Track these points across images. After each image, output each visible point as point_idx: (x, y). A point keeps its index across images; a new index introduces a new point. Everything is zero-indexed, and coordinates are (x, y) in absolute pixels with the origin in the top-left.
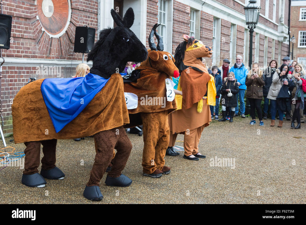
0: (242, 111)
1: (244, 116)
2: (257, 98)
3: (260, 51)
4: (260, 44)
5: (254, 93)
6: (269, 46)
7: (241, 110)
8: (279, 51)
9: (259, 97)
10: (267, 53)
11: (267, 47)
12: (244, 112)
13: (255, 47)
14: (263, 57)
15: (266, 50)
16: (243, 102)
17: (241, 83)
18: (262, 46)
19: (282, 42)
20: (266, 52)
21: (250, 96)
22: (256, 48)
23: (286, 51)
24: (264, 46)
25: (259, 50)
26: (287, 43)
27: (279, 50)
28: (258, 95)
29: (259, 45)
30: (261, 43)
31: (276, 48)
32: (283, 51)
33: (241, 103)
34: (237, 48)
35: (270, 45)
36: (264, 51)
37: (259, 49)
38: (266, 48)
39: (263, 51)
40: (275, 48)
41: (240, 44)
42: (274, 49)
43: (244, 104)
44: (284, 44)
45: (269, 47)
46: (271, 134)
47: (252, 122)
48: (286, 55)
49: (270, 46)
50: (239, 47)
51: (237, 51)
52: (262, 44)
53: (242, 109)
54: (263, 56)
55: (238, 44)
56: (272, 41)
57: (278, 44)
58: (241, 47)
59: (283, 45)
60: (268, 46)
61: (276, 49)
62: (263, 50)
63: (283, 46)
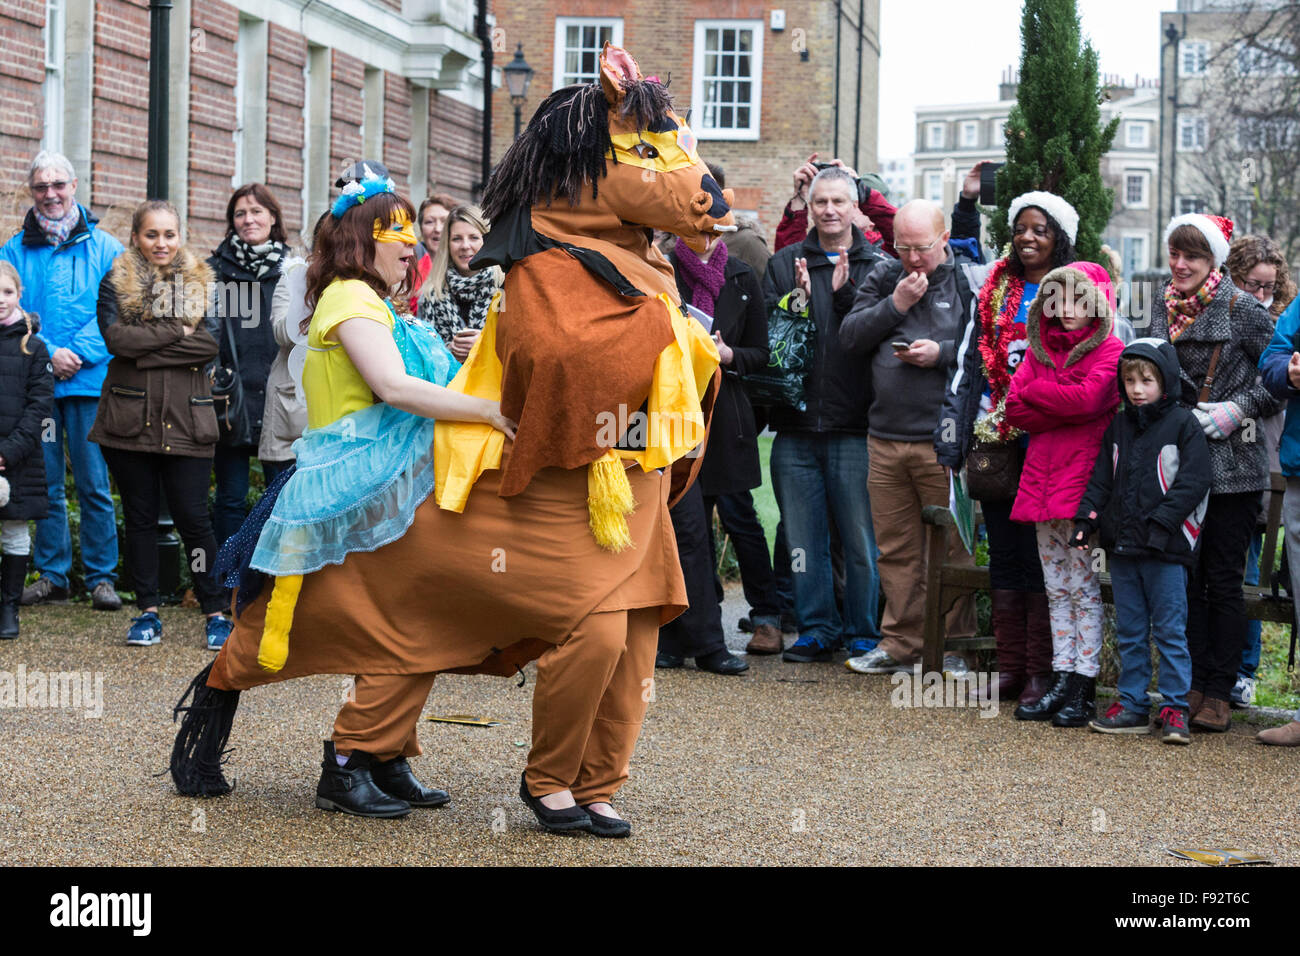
0: (96, 560)
1: (110, 594)
2: (184, 450)
3: (272, 148)
4: (269, 98)
5: (170, 417)
6: (338, 112)
7: (87, 551)
8: (415, 149)
9: (195, 441)
10: (327, 161)
11: (328, 123)
12: (108, 569)
13: (234, 119)
14: (299, 190)
15: (318, 141)
16: (101, 492)
17: (88, 356)
18: (293, 111)
19: (434, 92)
20: (317, 158)
21: (135, 437)
22: (240, 124)
23: (464, 152)
24: (307, 113)
25: (268, 140)
26: (467, 95)
27: (410, 145)
28: (193, 427)
29: (263, 103)
30: (275, 91)
31: (392, 129)
32: (444, 152)
33: (89, 501)
34: (95, 123)
35: (347, 107)
36: (300, 149)
37: (263, 136)
38: (322, 130)
39: (294, 152)
40: (386, 134)
41: (119, 94)
42: (380, 139)
43: (108, 509)
44: (453, 103)
45: (340, 125)
46: (273, 703)
47: (141, 624)
48: (468, 185)
49: (351, 117)
50: (116, 110)
51: (100, 140)
52: (287, 97)
53: (91, 544)
54: (295, 181)
55: (104, 90)
56: (358, 81)
57: (406, 105)
58: (126, 111)
59: (441, 113)
60: (333, 118)
61: (393, 136)
62: (291, 139)
63: (443, 119)
